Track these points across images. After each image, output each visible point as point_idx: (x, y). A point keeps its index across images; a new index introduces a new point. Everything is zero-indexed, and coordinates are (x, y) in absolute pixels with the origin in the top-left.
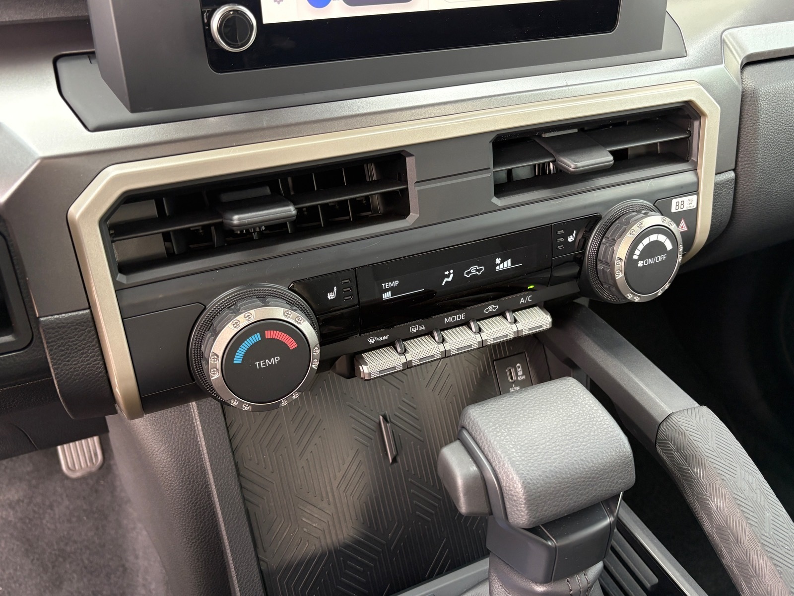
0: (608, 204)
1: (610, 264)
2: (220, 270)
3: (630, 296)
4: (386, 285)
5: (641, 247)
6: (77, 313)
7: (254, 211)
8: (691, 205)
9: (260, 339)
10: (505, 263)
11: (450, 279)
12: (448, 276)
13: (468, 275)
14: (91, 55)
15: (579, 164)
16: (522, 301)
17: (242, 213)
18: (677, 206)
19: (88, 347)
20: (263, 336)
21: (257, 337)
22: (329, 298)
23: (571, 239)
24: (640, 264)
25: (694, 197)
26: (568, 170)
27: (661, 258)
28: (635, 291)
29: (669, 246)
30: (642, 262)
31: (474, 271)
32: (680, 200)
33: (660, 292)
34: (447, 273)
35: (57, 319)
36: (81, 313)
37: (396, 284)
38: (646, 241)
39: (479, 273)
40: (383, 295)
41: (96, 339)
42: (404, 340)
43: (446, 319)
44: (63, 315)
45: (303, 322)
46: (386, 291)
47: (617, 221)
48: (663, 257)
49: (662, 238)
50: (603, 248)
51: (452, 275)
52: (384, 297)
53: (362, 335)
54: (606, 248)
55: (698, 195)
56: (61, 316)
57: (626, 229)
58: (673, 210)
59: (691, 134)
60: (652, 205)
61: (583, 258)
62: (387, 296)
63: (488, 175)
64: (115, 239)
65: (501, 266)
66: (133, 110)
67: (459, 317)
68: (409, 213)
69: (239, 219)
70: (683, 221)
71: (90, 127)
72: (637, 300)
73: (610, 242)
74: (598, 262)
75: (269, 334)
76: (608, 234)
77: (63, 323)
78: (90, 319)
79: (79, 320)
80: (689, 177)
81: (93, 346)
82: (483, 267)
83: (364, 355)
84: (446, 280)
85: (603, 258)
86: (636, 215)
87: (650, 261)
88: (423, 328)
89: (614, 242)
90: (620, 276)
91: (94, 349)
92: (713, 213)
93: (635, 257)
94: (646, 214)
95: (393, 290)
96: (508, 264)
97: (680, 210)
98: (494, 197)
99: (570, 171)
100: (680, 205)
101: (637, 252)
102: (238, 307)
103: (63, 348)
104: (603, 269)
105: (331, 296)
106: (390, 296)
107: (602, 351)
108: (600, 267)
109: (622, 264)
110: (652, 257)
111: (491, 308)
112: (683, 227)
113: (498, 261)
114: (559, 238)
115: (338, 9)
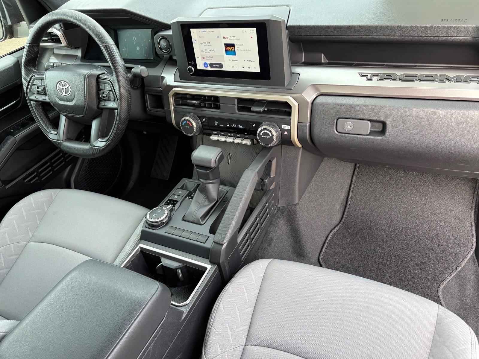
4: (215, 122)
8: (288, 128)
12: (228, 125)
13: (233, 126)
15: (253, 109)
24: (263, 137)
25: (289, 126)
27: (268, 137)
32: (285, 126)
38: (264, 131)
40: (215, 124)
43: (229, 134)
45: (194, 123)
47: (260, 124)
49: (268, 132)
55: (291, 126)
58: (282, 128)
60: (276, 125)
63: (237, 106)
65: (240, 127)
66: (181, 79)
68: (220, 109)
70: (286, 131)
71: (175, 81)
72: (263, 145)
75: (188, 122)
82: (236, 125)
88: (224, 134)
93: (261, 134)
97: (285, 128)
98: (238, 111)
105: (204, 120)
106: (217, 125)
111: (239, 135)
112: (286, 133)
113: (239, 125)
114: (251, 124)
115: (209, 68)
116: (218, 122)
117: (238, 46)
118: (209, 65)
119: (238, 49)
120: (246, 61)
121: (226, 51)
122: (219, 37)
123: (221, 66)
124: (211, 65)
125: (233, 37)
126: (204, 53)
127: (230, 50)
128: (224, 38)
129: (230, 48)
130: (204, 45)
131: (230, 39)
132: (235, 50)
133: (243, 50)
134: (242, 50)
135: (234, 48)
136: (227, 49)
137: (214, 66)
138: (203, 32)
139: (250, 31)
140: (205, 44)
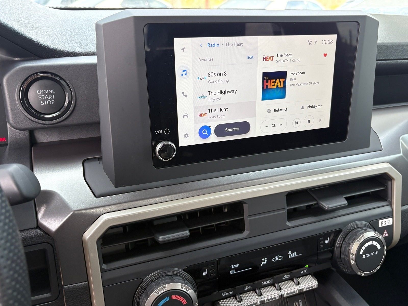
0: (346, 224)
1: (348, 255)
2: (151, 262)
3: (359, 273)
4: (232, 267)
5: (364, 248)
6: (81, 283)
7: (170, 234)
8: (389, 223)
9: (169, 300)
10: (293, 254)
11: (265, 263)
12: (264, 261)
13: (274, 260)
14: (100, 159)
15: (330, 206)
16: (302, 272)
17: (164, 235)
18: (382, 223)
19: (85, 300)
20: (170, 298)
21: (167, 299)
22: (203, 275)
23: (327, 242)
24: (364, 257)
25: (391, 219)
26: (325, 209)
27: (375, 253)
28: (362, 270)
29: (379, 247)
30: (365, 256)
31: (278, 258)
32: (383, 220)
33: (375, 271)
34: (263, 260)
35: (72, 287)
36: (83, 283)
37: (237, 266)
38: (366, 245)
39: (280, 259)
40: (231, 271)
41: (89, 297)
42: (241, 294)
43: (262, 283)
44: (75, 285)
45: (190, 290)
46: (232, 269)
47: (350, 233)
48: (376, 253)
49: (375, 243)
50: (343, 247)
51: (266, 261)
52: (231, 273)
53: (219, 292)
54: (345, 247)
55: (393, 218)
56: (74, 285)
57: (355, 239)
58: (380, 226)
59: (387, 187)
60: (368, 224)
61: (334, 251)
62: (233, 272)
63: (285, 211)
64: (103, 247)
65: (291, 255)
66: (116, 187)
67: (269, 282)
68: (244, 231)
69: (162, 238)
70: (385, 231)
71: (96, 195)
72: (363, 275)
73: (347, 244)
74: (341, 254)
75: (173, 297)
76: (346, 240)
77: (75, 289)
78: (88, 287)
79: (82, 287)
80: (388, 209)
81: (87, 300)
82: (282, 256)
83: (220, 302)
84: (263, 263)
85: (344, 252)
86: (360, 231)
87: (369, 255)
88: (251, 288)
89: (349, 245)
90: (353, 263)
91: (88, 302)
92: (402, 226)
93: (361, 253)
94: (366, 230)
95: (236, 269)
96: (295, 254)
97: (383, 226)
98: (288, 222)
99: (326, 209)
100: (383, 223)
101: (362, 251)
102: (159, 282)
103: (73, 301)
104: (344, 258)
105: (204, 274)
106: (234, 272)
107: (345, 301)
108: (343, 256)
109: (354, 257)
110: (370, 253)
111: (286, 277)
112: (386, 234)
113: (290, 253)
114: (321, 241)
115: (213, 139)
116: (237, 265)
117: (293, 77)
118: (213, 131)
119: (293, 82)
120: (305, 107)
121: (265, 89)
122: (252, 57)
123: (245, 127)
124: (220, 130)
125: (286, 55)
126: (204, 102)
127: (275, 87)
128: (266, 59)
129: (275, 82)
130: (209, 82)
131: (278, 61)
132: (285, 87)
133: (304, 84)
134: (301, 85)
135: (285, 82)
136: (267, 86)
137: (227, 130)
138: (212, 46)
139: (324, 42)
140: (211, 78)
